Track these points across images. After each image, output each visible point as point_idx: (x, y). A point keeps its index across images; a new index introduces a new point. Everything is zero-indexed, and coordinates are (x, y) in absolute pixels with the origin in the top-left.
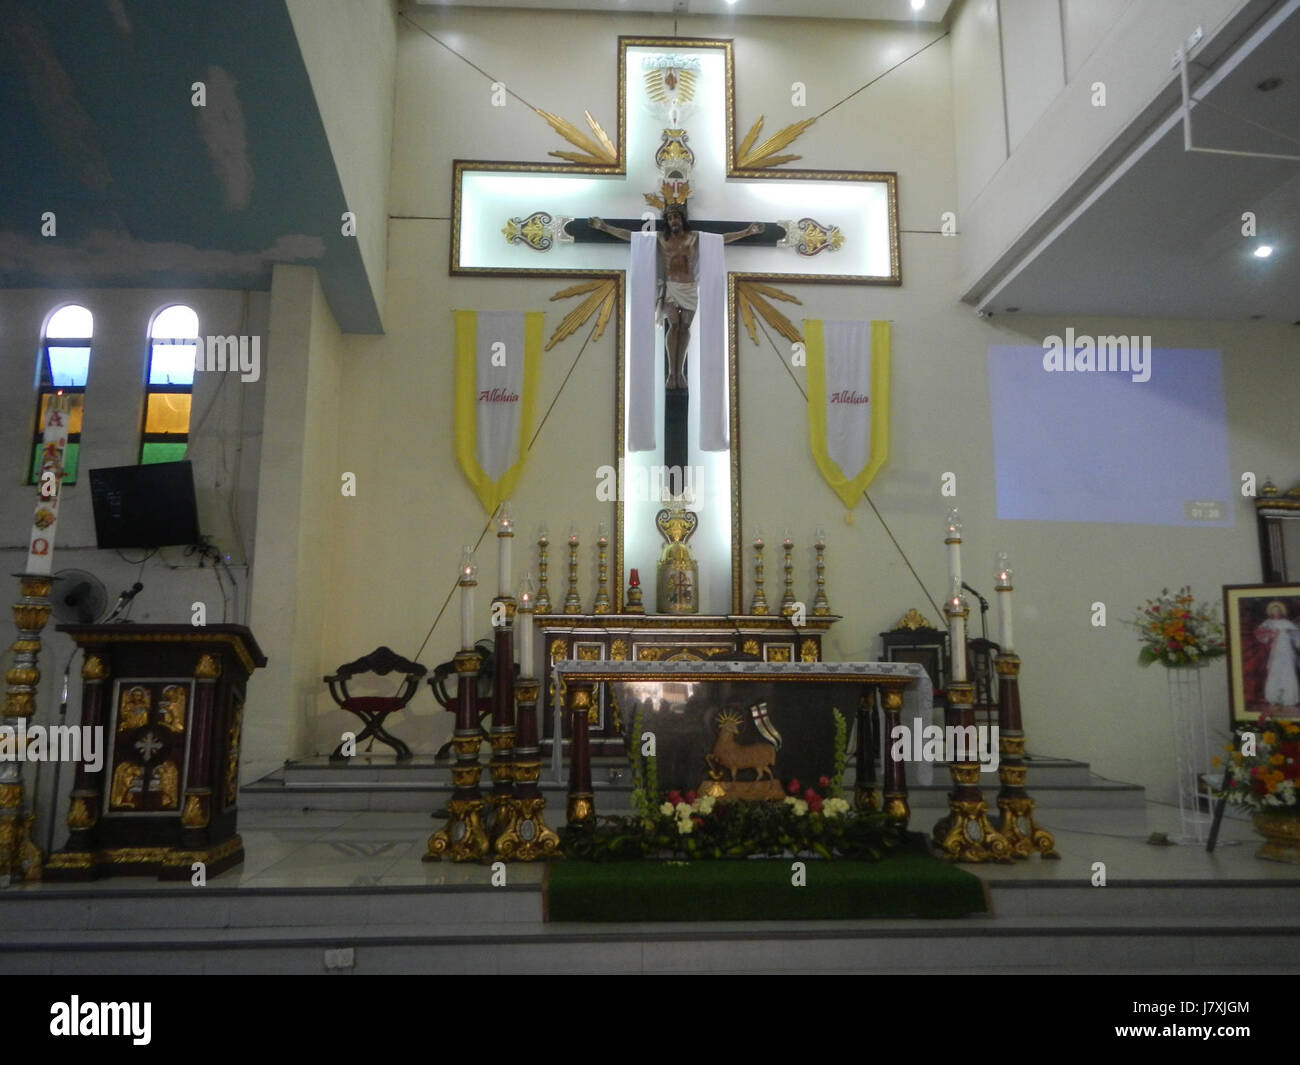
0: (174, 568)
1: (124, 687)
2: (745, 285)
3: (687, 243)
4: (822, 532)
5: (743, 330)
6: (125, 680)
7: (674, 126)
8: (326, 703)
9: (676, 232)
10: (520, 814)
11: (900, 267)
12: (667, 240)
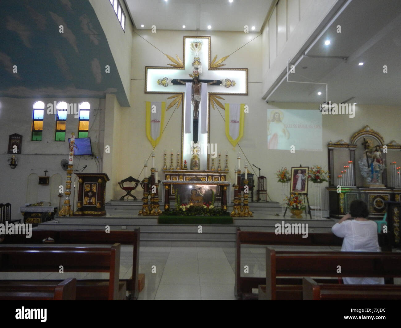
0: (86, 159)
1: (86, 184)
2: (211, 95)
3: (199, 85)
4: (227, 152)
5: (211, 106)
6: (85, 183)
7: (197, 57)
8: (119, 188)
9: (196, 83)
10: (155, 207)
11: (248, 91)
12: (194, 85)
